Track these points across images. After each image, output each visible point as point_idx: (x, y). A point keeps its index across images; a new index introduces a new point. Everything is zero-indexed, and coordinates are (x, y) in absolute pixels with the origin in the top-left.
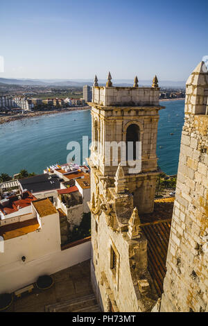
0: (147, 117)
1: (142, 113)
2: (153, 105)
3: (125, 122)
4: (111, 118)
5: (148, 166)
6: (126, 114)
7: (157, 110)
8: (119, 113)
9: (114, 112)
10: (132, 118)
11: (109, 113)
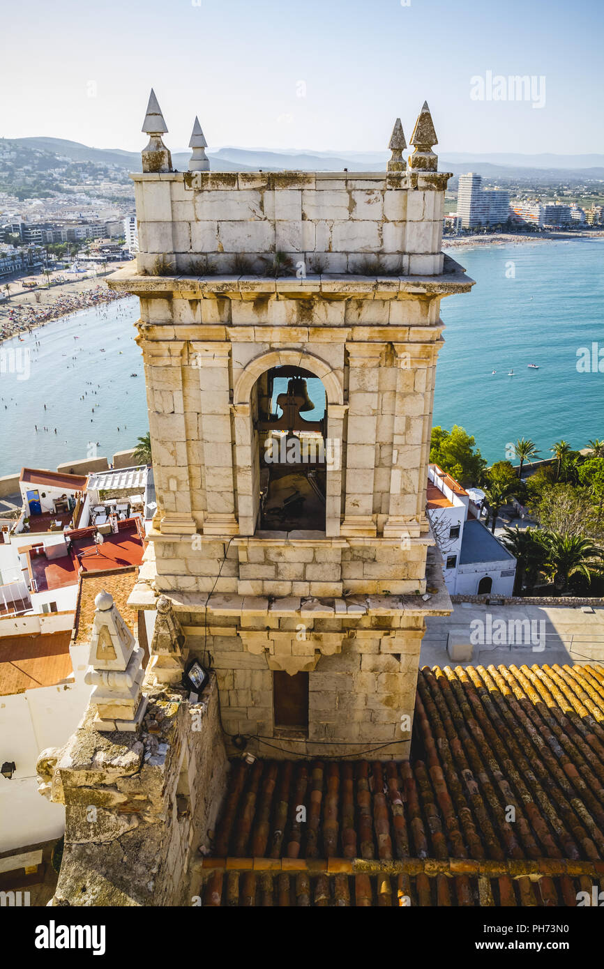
0: (362, 333)
1: (335, 313)
2: (398, 272)
3: (240, 355)
4: (169, 332)
5: (375, 571)
6: (243, 313)
7: (427, 299)
8: (209, 310)
9: (181, 305)
10: (276, 337)
11: (159, 310)
